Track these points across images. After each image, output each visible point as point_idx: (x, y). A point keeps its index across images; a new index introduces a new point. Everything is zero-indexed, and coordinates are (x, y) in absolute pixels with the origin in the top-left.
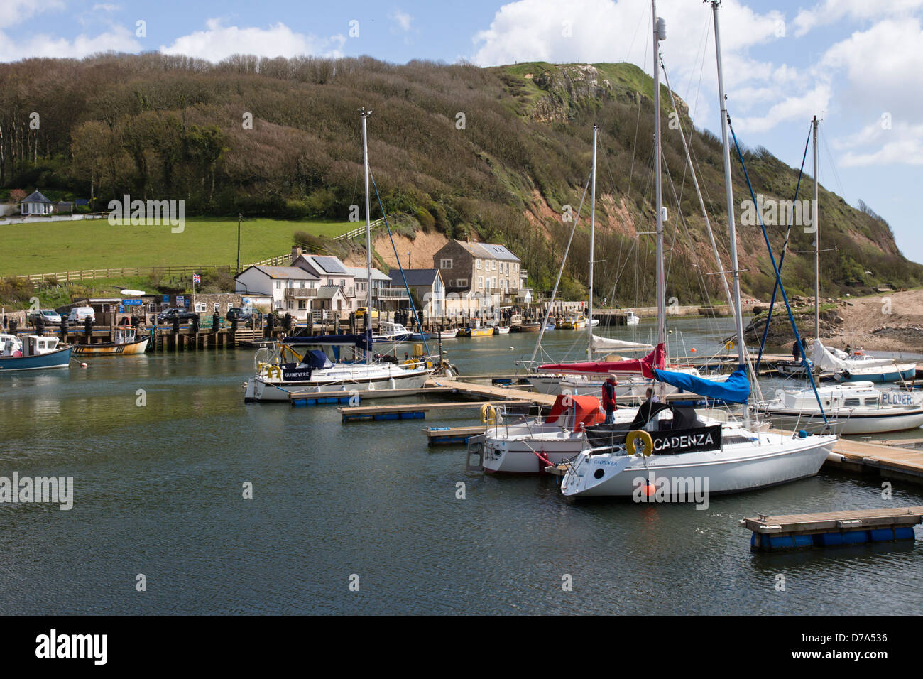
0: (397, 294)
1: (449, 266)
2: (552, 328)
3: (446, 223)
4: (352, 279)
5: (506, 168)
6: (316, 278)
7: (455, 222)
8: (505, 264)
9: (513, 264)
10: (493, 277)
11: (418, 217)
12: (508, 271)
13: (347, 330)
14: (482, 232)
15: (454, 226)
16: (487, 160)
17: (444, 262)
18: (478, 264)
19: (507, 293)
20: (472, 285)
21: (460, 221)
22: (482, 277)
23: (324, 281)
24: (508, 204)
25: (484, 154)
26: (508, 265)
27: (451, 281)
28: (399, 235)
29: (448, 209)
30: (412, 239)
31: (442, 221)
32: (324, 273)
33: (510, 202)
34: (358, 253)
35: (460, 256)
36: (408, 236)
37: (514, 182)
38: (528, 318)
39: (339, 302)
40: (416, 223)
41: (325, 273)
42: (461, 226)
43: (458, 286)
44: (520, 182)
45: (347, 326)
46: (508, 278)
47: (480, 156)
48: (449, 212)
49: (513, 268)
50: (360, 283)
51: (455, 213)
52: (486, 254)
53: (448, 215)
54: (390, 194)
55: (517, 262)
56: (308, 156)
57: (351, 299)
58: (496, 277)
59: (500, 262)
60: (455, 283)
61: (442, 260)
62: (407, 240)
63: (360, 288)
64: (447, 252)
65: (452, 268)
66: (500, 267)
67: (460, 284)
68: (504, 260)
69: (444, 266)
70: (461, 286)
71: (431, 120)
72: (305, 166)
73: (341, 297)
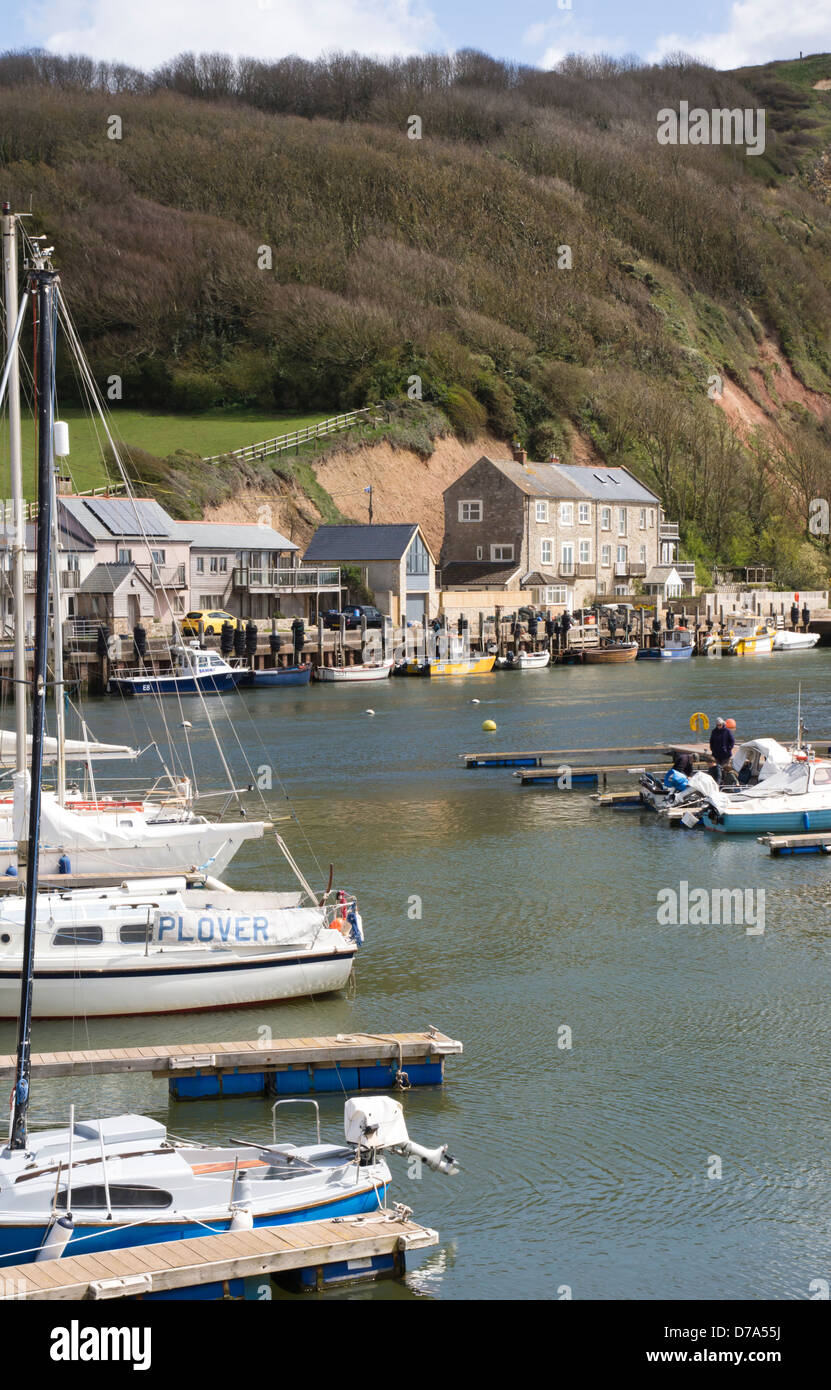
0: (310, 580)
1: (475, 516)
2: (685, 655)
3: (512, 417)
4: (186, 549)
5: (697, 294)
6: (85, 547)
7: (533, 418)
8: (616, 510)
9: (638, 510)
10: (581, 540)
11: (445, 407)
12: (624, 525)
13: (91, 665)
14: (602, 438)
15: (532, 425)
16: (648, 277)
17: (466, 507)
18: (537, 512)
19: (622, 572)
20: (523, 558)
21: (544, 413)
22: (552, 539)
23: (107, 554)
24: (677, 375)
25: (644, 265)
26: (624, 511)
27: (480, 548)
28: (393, 447)
29: (518, 389)
30: (424, 455)
31: (503, 416)
32: (108, 536)
33: (682, 371)
34: (263, 489)
35: (499, 494)
36: (414, 449)
37: (711, 326)
38: (620, 632)
39: (134, 599)
40: (441, 420)
41: (110, 537)
42: (546, 425)
43: (493, 559)
44: (726, 325)
45: (91, 656)
46: (623, 541)
47: (630, 269)
48: (523, 397)
49: (638, 519)
50: (207, 559)
51: (536, 397)
52: (565, 490)
53: (518, 402)
54: (391, 357)
55: (651, 504)
56: (224, 277)
57: (182, 593)
58: (590, 540)
59: (602, 507)
60: (487, 554)
61: (461, 503)
62: (409, 458)
63: (207, 567)
64: (472, 485)
65: (481, 519)
66: (601, 518)
67: (498, 556)
68: (612, 502)
69: (466, 516)
70: (501, 560)
71: (527, 190)
72: (215, 299)
73: (139, 589)
